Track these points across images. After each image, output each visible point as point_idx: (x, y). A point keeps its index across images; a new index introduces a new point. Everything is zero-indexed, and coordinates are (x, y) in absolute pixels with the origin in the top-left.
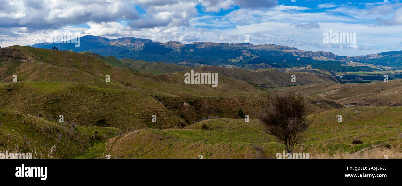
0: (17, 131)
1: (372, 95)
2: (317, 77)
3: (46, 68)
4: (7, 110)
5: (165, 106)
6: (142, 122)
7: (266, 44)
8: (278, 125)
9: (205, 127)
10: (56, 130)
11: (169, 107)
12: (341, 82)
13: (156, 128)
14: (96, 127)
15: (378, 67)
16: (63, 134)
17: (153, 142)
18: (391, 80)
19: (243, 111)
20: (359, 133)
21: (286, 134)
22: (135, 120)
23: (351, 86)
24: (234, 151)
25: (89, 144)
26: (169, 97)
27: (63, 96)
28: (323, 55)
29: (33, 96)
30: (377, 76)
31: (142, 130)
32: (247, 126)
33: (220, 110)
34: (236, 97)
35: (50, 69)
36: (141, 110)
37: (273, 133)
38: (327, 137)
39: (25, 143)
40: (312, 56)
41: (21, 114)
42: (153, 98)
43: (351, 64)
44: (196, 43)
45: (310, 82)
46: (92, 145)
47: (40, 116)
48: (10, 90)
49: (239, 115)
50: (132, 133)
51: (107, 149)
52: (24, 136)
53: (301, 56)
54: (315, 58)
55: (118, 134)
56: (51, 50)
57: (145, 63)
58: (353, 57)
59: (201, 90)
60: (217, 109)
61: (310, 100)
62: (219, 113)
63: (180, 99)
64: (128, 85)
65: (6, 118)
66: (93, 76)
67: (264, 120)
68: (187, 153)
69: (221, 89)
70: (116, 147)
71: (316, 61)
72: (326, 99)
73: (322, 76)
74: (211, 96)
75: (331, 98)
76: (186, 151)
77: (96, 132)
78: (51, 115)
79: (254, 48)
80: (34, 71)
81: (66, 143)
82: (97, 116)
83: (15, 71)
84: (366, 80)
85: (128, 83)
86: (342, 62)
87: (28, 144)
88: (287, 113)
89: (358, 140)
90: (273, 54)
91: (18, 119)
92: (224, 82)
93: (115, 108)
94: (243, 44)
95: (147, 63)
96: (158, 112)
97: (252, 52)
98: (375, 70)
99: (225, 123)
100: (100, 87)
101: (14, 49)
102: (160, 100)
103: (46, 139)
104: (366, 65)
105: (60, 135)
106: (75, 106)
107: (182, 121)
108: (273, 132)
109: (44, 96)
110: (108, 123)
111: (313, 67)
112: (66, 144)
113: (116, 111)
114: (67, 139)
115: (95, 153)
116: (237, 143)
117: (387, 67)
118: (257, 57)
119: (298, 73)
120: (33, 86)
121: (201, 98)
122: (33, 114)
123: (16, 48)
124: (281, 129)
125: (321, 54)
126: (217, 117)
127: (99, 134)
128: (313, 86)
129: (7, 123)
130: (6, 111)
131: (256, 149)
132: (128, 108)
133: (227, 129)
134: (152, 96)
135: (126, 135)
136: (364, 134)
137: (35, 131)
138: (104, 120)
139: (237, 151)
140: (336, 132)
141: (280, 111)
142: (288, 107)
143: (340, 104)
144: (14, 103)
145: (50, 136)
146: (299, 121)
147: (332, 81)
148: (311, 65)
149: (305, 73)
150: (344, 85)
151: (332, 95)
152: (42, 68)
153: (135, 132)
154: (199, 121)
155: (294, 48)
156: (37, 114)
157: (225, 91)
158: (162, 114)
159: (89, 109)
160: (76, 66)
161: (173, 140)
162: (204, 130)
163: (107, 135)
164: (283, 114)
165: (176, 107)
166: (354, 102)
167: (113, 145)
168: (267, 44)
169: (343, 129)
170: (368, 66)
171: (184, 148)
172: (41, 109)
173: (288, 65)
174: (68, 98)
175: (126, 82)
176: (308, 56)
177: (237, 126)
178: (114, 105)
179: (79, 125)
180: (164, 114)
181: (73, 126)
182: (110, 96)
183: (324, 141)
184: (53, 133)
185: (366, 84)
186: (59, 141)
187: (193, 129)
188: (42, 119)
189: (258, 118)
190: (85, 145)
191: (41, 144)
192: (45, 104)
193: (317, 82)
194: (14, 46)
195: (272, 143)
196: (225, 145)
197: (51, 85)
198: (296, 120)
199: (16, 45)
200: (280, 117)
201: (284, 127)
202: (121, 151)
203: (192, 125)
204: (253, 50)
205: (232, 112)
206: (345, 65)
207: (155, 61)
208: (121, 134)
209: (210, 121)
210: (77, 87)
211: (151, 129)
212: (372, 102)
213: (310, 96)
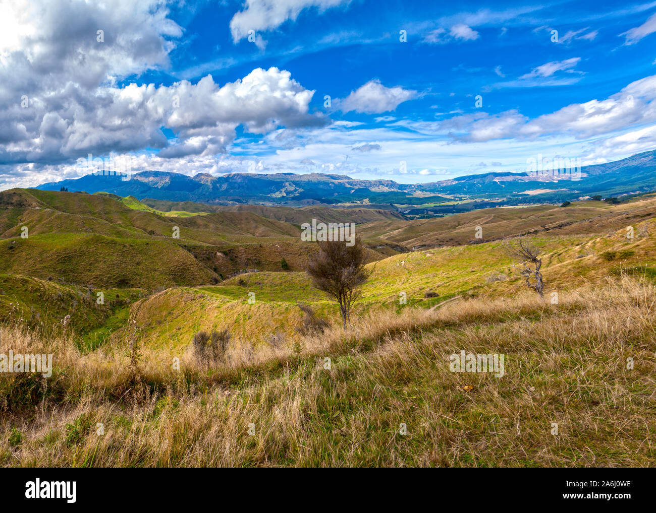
0: (23, 301)
1: (446, 233)
2: (376, 214)
3: (54, 216)
4: (9, 274)
5: (196, 257)
6: (170, 279)
7: (312, 174)
8: (329, 277)
9: (242, 283)
10: (70, 296)
11: (200, 259)
12: (407, 219)
13: (186, 285)
14: (117, 289)
15: (453, 197)
16: (79, 301)
17: (183, 303)
18: (470, 212)
19: (287, 262)
20: (434, 283)
21: (341, 288)
22: (162, 278)
23: (419, 223)
24: (277, 314)
25: (110, 312)
26: (200, 247)
27: (76, 251)
28: (383, 185)
29: (41, 254)
30: (452, 207)
31: (170, 289)
32: (292, 282)
33: (259, 261)
34: (278, 243)
35: (58, 217)
36: (167, 264)
37: (324, 288)
38: (392, 291)
39: (33, 317)
40: (369, 187)
41: (26, 278)
42: (181, 248)
43: (419, 194)
44: (230, 175)
45: (368, 221)
46: (114, 314)
47: (50, 279)
48: (11, 248)
49: (282, 267)
50: (159, 294)
51: (131, 316)
52: (32, 307)
53: (356, 187)
54: (373, 190)
55: (142, 297)
56: (59, 192)
57: (170, 203)
58: (420, 186)
59: (236, 235)
60: (256, 259)
61: (369, 244)
62: (259, 265)
63: (213, 248)
64: (152, 232)
65: (8, 285)
66: (110, 224)
67: (312, 272)
68: (222, 315)
69: (260, 233)
70: (141, 313)
71: (374, 193)
72: (389, 242)
73: (383, 211)
74: (248, 244)
75: (396, 240)
76: (221, 313)
77: (118, 296)
78: (63, 278)
79: (298, 179)
80: (40, 220)
81: (82, 312)
82: (118, 275)
83: (16, 221)
84: (437, 215)
85: (151, 231)
86: (406, 192)
87: (38, 317)
88: (340, 261)
89: (432, 292)
90: (321, 186)
91: (23, 285)
92: (264, 225)
93: (138, 264)
94: (285, 174)
95: (172, 204)
96: (187, 265)
97: (296, 184)
98: (449, 200)
99: (265, 278)
100: (119, 237)
101: (14, 193)
102: (190, 251)
103: (58, 309)
104: (437, 195)
105: (75, 303)
106: (91, 264)
107: (215, 275)
108: (323, 286)
109: (53, 253)
110: (130, 283)
111: (371, 200)
112: (83, 314)
113: (140, 267)
114: (83, 308)
115: (117, 322)
116: (281, 303)
117: (464, 196)
118: (302, 190)
119: (353, 209)
120: (39, 241)
121: (237, 247)
122: (41, 277)
123: (16, 192)
124: (332, 282)
125: (380, 183)
126: (256, 270)
127: (120, 299)
128: (371, 225)
129: (10, 292)
130: (8, 276)
131: (303, 309)
132: (153, 262)
133: (268, 285)
134: (180, 245)
135: (152, 297)
136: (439, 283)
137: (44, 299)
138: (126, 280)
139: (281, 314)
140: (403, 283)
141: (332, 259)
142: (342, 253)
143: (406, 248)
144: (18, 265)
145: (63, 305)
146: (356, 271)
147: (395, 218)
148: (368, 199)
149: (362, 209)
150: (411, 222)
151: (396, 236)
152: (50, 217)
153: (163, 292)
154: (235, 276)
155: (346, 177)
156: (45, 277)
157: (264, 236)
158: (193, 267)
159: (108, 267)
160: (90, 212)
161: (206, 300)
162: (241, 287)
163: (130, 298)
164: (336, 263)
165: (208, 259)
166: (424, 243)
167: (138, 311)
168: (314, 174)
169: (412, 279)
170: (440, 195)
171: (219, 309)
172: (50, 270)
173: (340, 200)
174: (82, 254)
175: (149, 229)
176: (365, 186)
177: (279, 282)
178: (137, 259)
179: (97, 288)
180: (195, 268)
181: (90, 290)
182: (131, 248)
183: (388, 297)
184: (67, 301)
185: (439, 219)
186: (74, 310)
187: (228, 285)
188: (52, 284)
189: (304, 270)
190: (105, 313)
191: (53, 316)
192: (55, 263)
193: (376, 221)
194: (13, 189)
195: (323, 302)
196: (267, 306)
197: (61, 238)
198: (351, 269)
199: (16, 188)
200: (333, 267)
201: (338, 279)
202: (148, 318)
203: (227, 281)
204: (297, 181)
205: (274, 264)
206: (411, 196)
207: (182, 200)
208: (146, 296)
209: (248, 275)
210: (92, 239)
211: (180, 287)
212: (447, 242)
213: (368, 239)
